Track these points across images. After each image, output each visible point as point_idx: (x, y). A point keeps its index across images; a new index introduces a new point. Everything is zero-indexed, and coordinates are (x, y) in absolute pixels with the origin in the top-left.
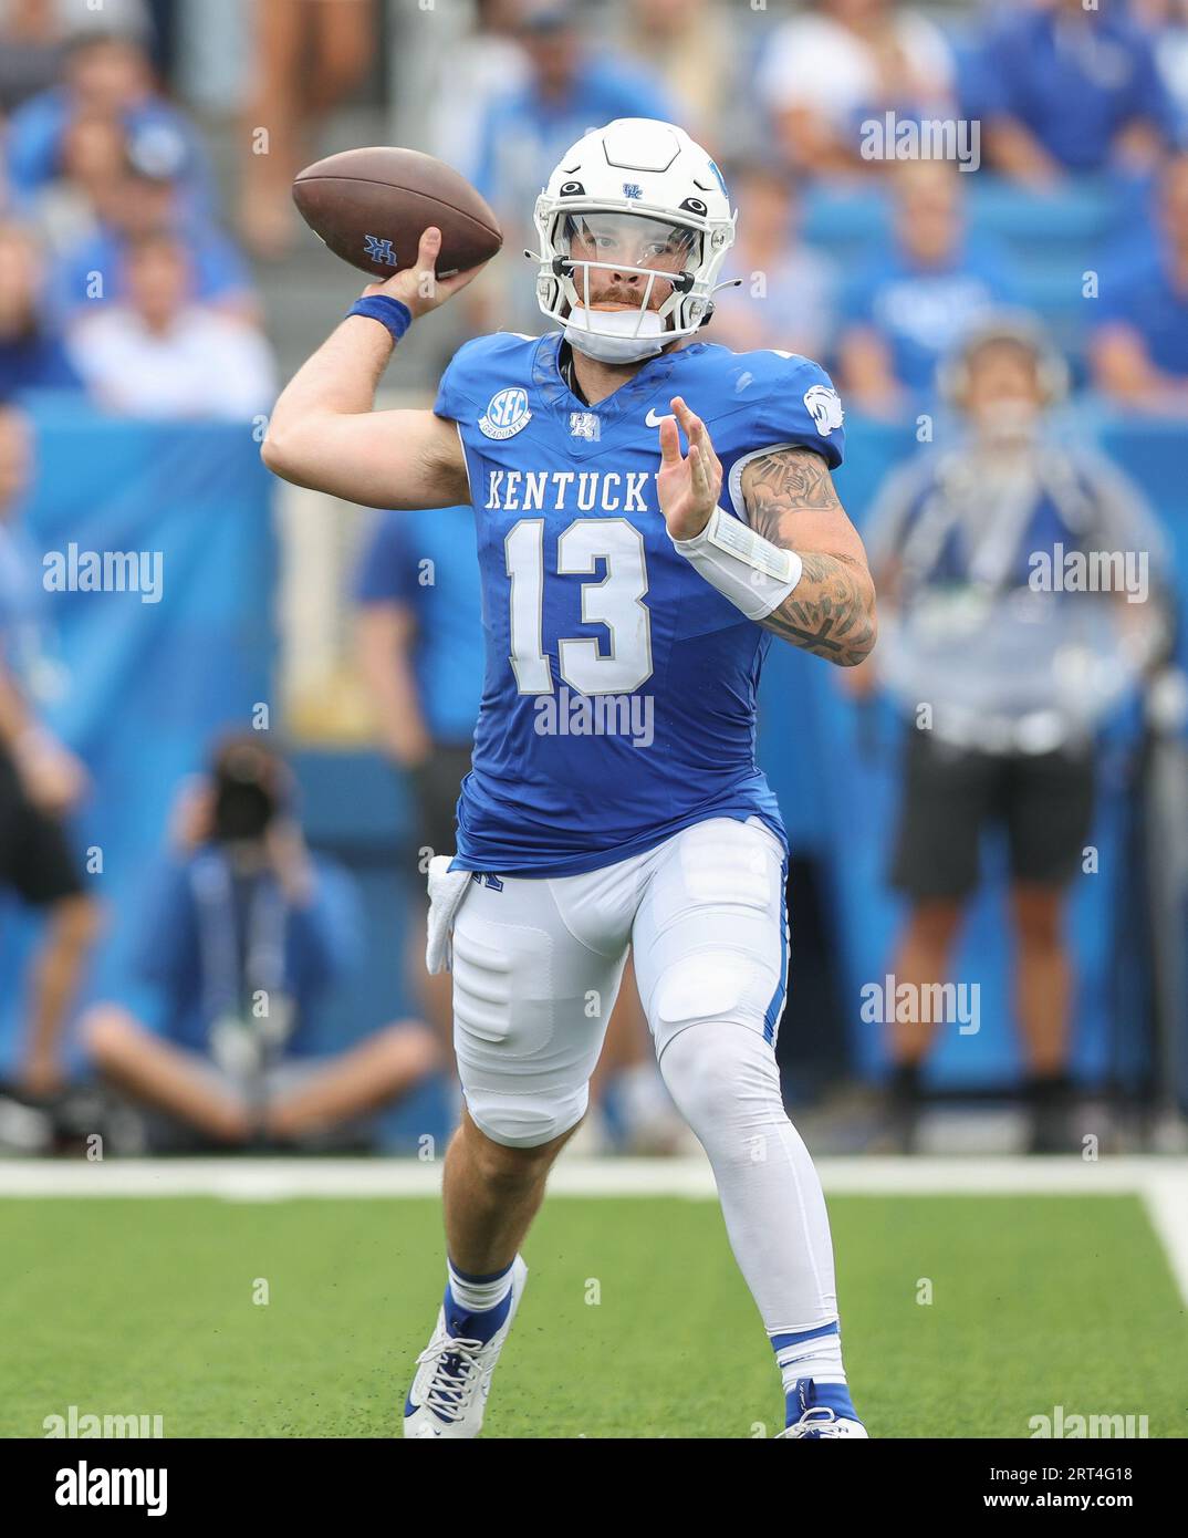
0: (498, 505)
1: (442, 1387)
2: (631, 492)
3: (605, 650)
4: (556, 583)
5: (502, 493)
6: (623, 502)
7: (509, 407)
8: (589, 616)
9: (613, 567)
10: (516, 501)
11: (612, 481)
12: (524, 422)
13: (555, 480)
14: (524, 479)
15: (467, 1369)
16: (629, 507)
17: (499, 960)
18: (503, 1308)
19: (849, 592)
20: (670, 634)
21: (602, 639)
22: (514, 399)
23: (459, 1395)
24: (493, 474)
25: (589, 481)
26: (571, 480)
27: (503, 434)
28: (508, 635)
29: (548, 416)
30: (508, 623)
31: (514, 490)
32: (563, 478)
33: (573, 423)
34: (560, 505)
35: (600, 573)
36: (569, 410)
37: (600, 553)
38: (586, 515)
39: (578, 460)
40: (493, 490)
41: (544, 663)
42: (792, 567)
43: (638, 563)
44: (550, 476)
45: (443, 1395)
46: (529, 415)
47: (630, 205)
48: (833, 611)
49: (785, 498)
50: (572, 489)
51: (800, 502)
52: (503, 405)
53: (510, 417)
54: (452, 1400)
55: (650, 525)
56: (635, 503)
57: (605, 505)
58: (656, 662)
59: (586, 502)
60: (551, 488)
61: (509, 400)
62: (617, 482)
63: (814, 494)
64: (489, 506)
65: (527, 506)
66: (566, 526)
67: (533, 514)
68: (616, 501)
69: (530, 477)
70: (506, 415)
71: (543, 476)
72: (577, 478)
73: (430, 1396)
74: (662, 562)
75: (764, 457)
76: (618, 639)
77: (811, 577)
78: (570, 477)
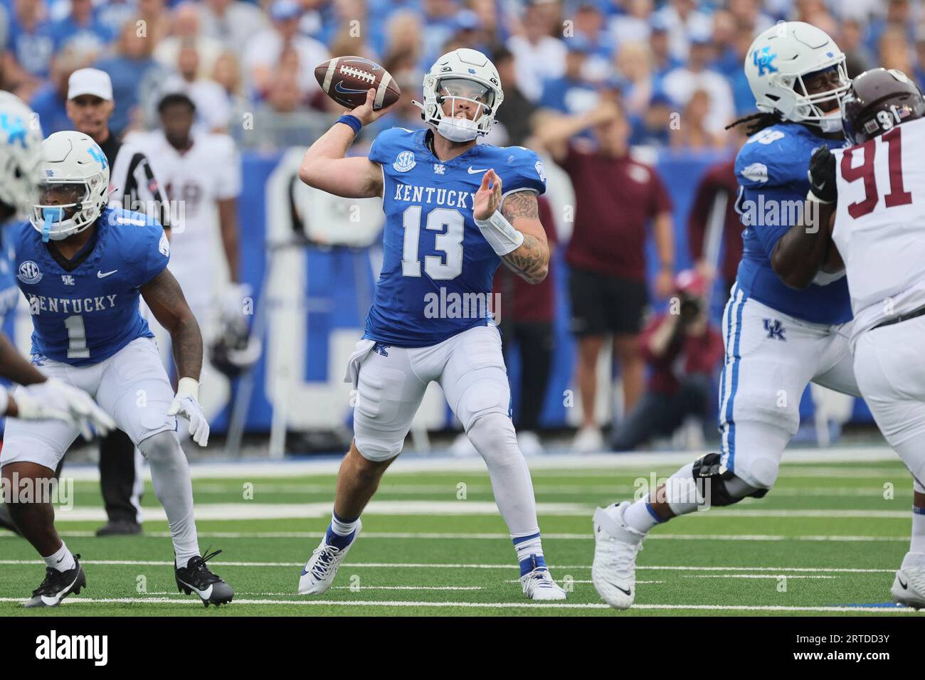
0: (400, 198)
1: (319, 565)
2: (461, 199)
3: (444, 262)
4: (425, 232)
5: (402, 193)
6: (456, 203)
7: (406, 159)
8: (439, 247)
9: (450, 228)
10: (409, 198)
11: (452, 194)
12: (413, 166)
13: (427, 191)
14: (413, 189)
15: (331, 560)
16: (459, 206)
17: (378, 383)
18: (352, 535)
19: (540, 255)
20: (470, 258)
21: (443, 257)
22: (408, 157)
23: (326, 570)
24: (398, 186)
25: (442, 193)
26: (434, 191)
27: (403, 170)
28: (402, 250)
29: (424, 165)
30: (402, 246)
31: (408, 193)
32: (430, 190)
33: (435, 168)
34: (429, 201)
35: (444, 230)
36: (433, 163)
37: (445, 223)
38: (440, 206)
39: (438, 183)
40: (398, 192)
41: (418, 264)
42: (520, 239)
43: (461, 229)
44: (425, 189)
45: (319, 569)
46: (415, 163)
47: (471, 76)
48: (531, 262)
49: (518, 211)
50: (434, 195)
51: (523, 214)
52: (403, 158)
53: (406, 163)
54: (322, 571)
55: (467, 215)
56: (462, 204)
57: (449, 203)
58: (463, 269)
59: (441, 201)
60: (425, 195)
61: (405, 157)
62: (455, 195)
63: (529, 212)
64: (396, 198)
65: (414, 200)
66: (431, 210)
67: (416, 204)
68: (454, 202)
69: (416, 188)
70: (405, 162)
71: (422, 188)
72: (436, 190)
73: (314, 568)
74: (471, 230)
75: (514, 193)
76: (449, 259)
77: (526, 246)
78: (434, 190)
